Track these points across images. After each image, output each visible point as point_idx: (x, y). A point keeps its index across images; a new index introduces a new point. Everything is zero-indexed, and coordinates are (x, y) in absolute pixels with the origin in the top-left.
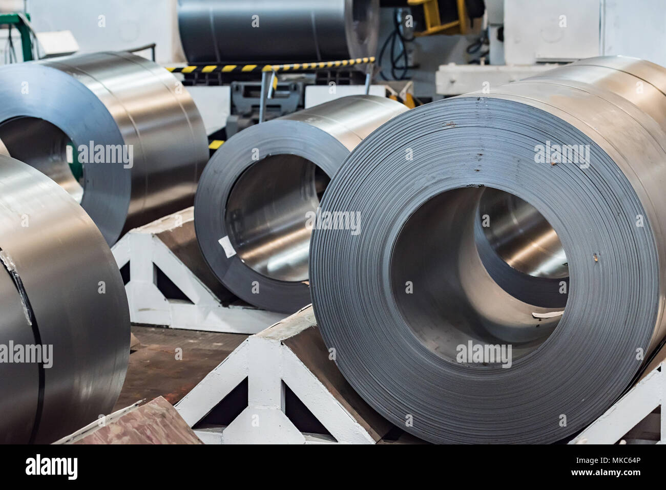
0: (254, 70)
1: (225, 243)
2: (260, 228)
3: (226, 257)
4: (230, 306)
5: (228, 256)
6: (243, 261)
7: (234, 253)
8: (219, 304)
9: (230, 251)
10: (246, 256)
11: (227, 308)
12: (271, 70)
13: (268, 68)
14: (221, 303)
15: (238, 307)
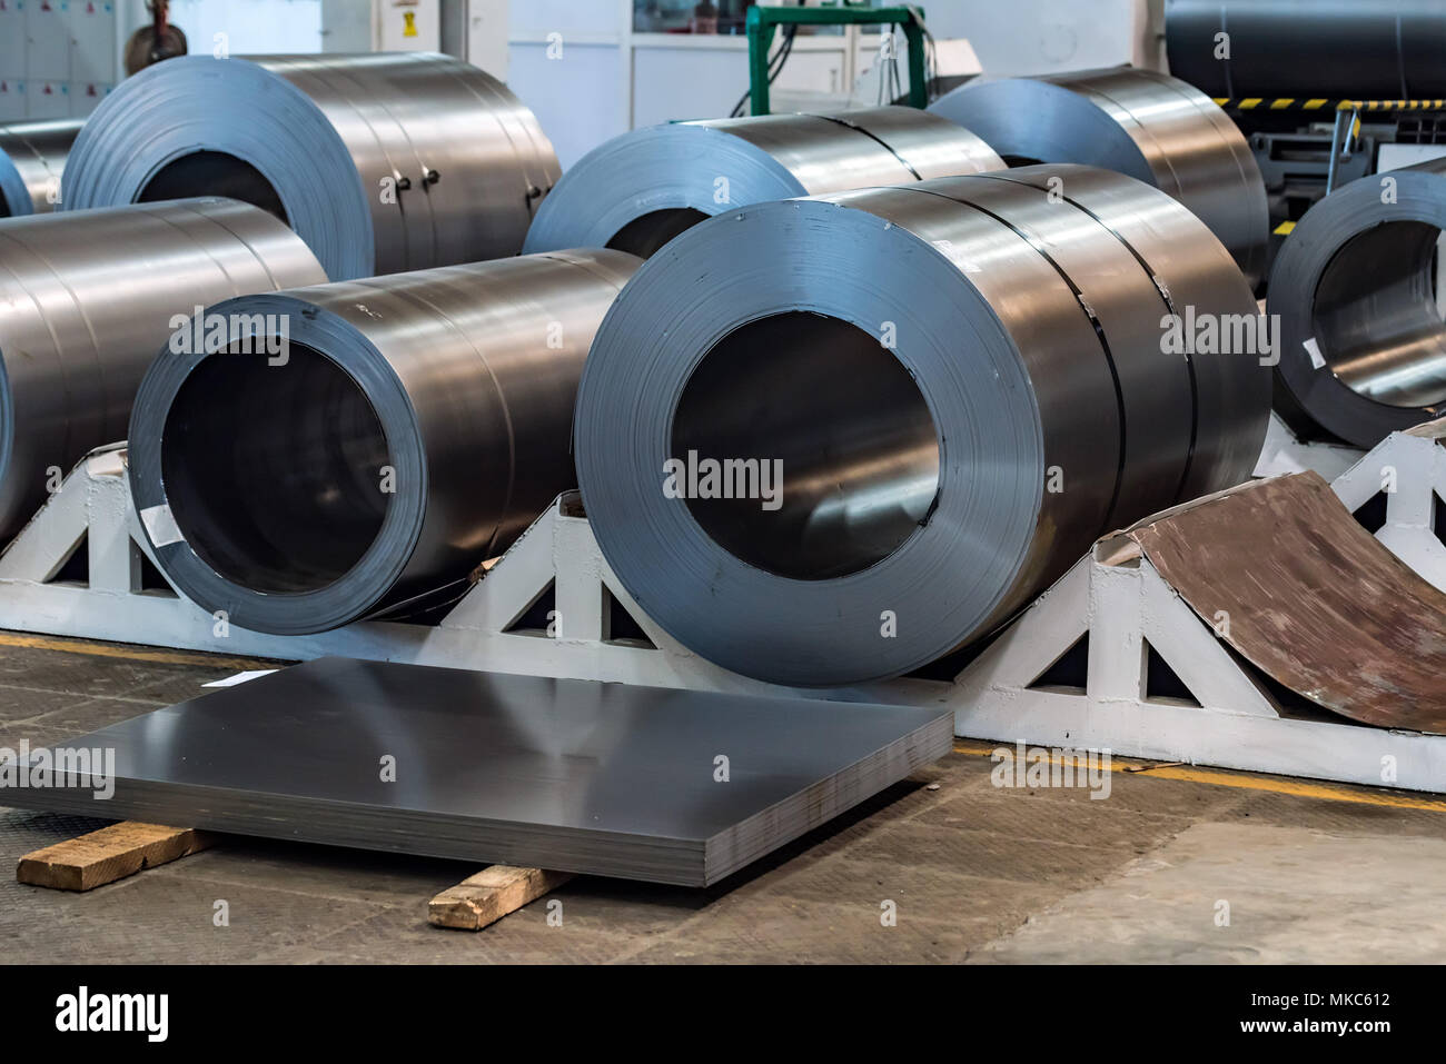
0: (1323, 106)
1: (1311, 346)
2: (1356, 331)
3: (1313, 367)
4: (1311, 443)
5: (1316, 367)
6: (1335, 375)
7: (1324, 363)
8: (1293, 439)
9: (1318, 361)
10: (1339, 369)
11: (1305, 446)
12: (1350, 107)
13: (1346, 104)
14: (1296, 438)
15: (1322, 444)
